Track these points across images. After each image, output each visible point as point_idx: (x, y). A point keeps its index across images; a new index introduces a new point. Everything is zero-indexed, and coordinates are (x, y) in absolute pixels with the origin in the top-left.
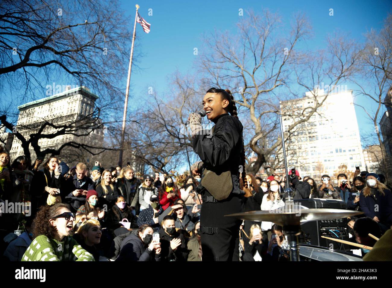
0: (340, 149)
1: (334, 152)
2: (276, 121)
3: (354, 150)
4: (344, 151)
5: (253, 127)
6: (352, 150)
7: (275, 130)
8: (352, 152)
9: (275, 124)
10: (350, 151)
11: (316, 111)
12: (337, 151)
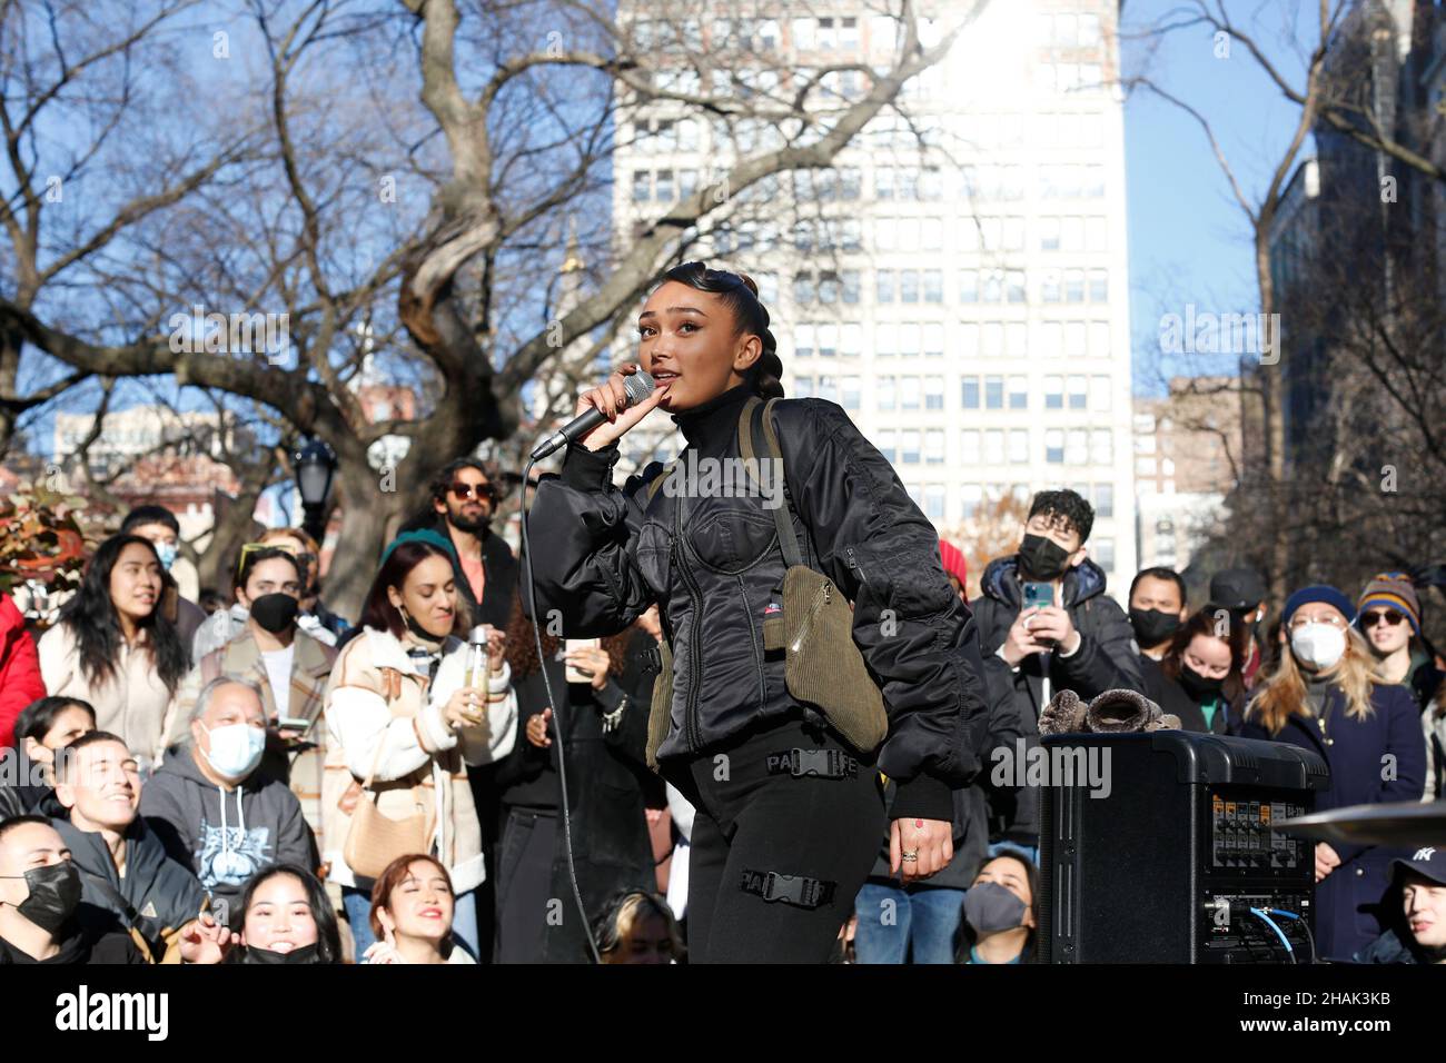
0: (989, 386)
1: (954, 397)
2: (597, 128)
3: (1079, 401)
4: (1020, 401)
5: (417, 155)
6: (1066, 401)
7: (577, 200)
8: (1066, 416)
9: (587, 159)
10: (1054, 402)
11: (891, 99)
12: (970, 396)
